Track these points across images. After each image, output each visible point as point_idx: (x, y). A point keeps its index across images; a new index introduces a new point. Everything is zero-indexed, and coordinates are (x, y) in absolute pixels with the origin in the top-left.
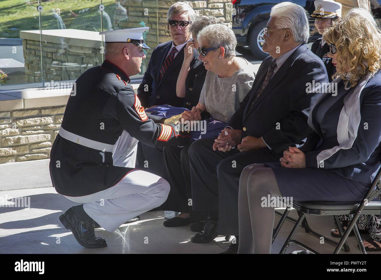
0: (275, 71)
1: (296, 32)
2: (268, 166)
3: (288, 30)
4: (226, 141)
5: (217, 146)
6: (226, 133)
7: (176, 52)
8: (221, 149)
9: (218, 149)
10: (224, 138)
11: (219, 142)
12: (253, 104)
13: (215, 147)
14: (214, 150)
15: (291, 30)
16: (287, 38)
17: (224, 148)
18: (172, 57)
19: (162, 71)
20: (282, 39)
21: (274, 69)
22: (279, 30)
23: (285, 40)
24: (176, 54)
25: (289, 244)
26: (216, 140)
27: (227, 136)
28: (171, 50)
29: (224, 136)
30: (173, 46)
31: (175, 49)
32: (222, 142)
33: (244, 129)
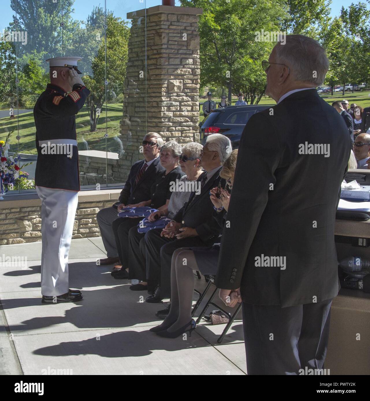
0: (206, 182)
1: (221, 154)
2: (191, 250)
3: (216, 152)
4: (171, 230)
5: (164, 234)
6: (171, 225)
7: (146, 167)
8: (166, 236)
9: (165, 236)
10: (169, 228)
11: (166, 231)
12: (190, 204)
13: (162, 234)
14: (161, 236)
15: (218, 152)
16: (214, 158)
17: (169, 235)
18: (144, 170)
19: (137, 179)
20: (212, 158)
21: (205, 181)
22: (210, 151)
23: (213, 159)
24: (147, 168)
25: (209, 306)
26: (164, 229)
27: (172, 227)
28: (144, 164)
29: (169, 226)
30: (145, 162)
31: (146, 165)
32: (168, 231)
33: (183, 222)
